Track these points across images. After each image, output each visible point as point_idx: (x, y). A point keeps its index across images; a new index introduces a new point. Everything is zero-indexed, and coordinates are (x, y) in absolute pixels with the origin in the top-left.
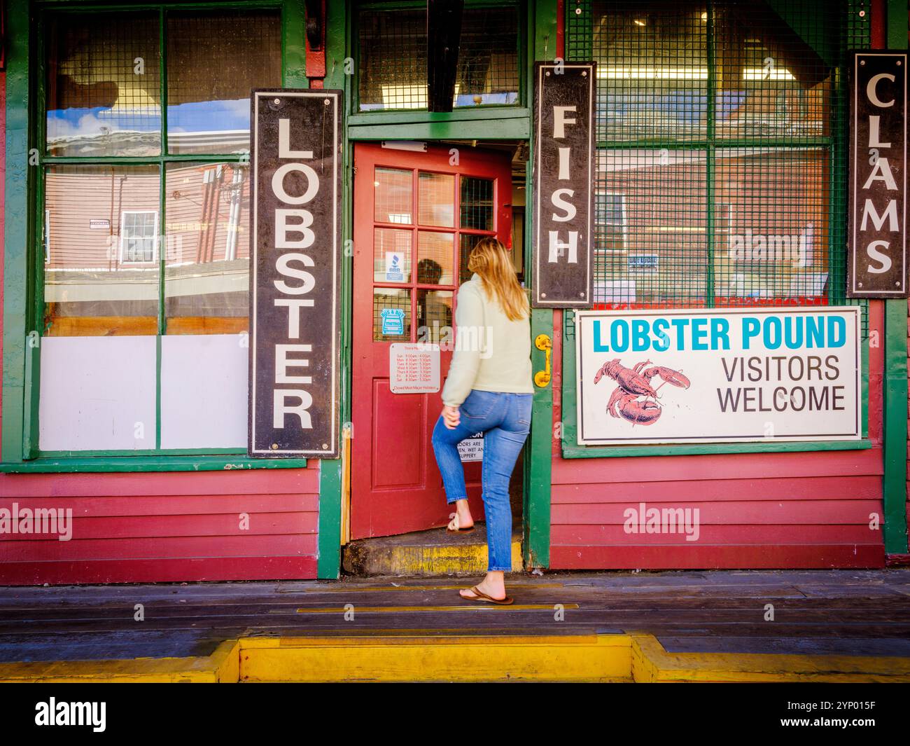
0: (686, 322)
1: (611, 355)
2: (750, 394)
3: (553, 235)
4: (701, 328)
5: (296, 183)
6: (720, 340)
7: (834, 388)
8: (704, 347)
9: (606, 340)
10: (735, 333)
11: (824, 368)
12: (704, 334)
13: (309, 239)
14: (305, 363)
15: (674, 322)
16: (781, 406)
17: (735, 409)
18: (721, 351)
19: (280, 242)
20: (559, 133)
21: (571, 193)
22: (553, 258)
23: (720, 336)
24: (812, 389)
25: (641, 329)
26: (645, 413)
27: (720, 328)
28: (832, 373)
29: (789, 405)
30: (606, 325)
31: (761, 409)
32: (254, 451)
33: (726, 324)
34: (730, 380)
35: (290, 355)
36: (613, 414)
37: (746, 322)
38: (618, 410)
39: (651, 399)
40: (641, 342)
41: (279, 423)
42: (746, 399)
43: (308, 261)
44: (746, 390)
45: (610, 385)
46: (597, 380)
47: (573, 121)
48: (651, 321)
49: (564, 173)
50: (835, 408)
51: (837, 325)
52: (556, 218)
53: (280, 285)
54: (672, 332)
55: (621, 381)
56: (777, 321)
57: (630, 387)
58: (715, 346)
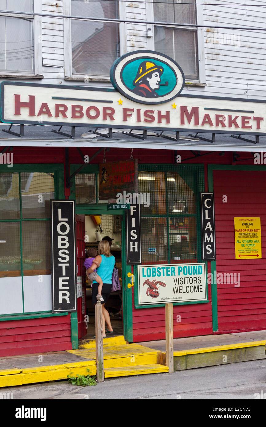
0: (165, 268)
1: (147, 278)
2: (181, 288)
3: (131, 243)
4: (169, 270)
5: (63, 228)
6: (173, 273)
7: (200, 286)
8: (169, 275)
9: (145, 274)
10: (177, 271)
11: (197, 280)
12: (169, 271)
13: (67, 245)
14: (67, 283)
15: (162, 268)
16: (188, 292)
17: (177, 293)
18: (173, 276)
19: (60, 246)
20: (132, 214)
21: (135, 231)
22: (131, 250)
23: (173, 272)
24: (195, 286)
25: (154, 270)
26: (155, 295)
27: (173, 269)
28: (199, 282)
29: (190, 291)
30: (145, 269)
31: (183, 292)
32: (54, 311)
34: (176, 284)
35: (63, 281)
36: (148, 295)
37: (179, 268)
38: (149, 294)
39: (157, 290)
40: (154, 274)
41: (61, 302)
42: (180, 290)
43: (67, 252)
44: (179, 287)
45: (147, 286)
46: (144, 285)
47: (135, 210)
48: (156, 268)
49: (134, 226)
50: (200, 291)
51: (200, 268)
52: (132, 238)
53: (60, 259)
54: (161, 271)
55: (149, 286)
56: (186, 267)
57: (152, 287)
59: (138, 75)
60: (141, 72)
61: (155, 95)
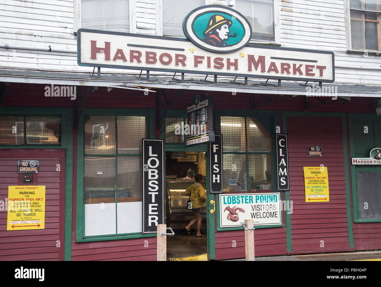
0: (244, 197)
1: (227, 205)
3: (214, 176)
4: (247, 198)
5: (153, 163)
6: (251, 201)
7: (275, 212)
8: (248, 203)
9: (226, 201)
10: (254, 199)
11: (273, 207)
12: (247, 199)
13: (157, 177)
14: (156, 209)
15: (241, 197)
16: (264, 217)
17: (255, 218)
19: (150, 178)
20: (215, 151)
21: (218, 165)
22: (214, 181)
23: (251, 200)
24: (271, 212)
25: (234, 198)
26: (235, 219)
28: (275, 209)
29: (266, 216)
30: (226, 197)
31: (260, 218)
32: (144, 232)
33: (252, 197)
34: (253, 211)
35: (153, 207)
36: (228, 219)
37: (256, 197)
38: (229, 218)
39: (236, 216)
40: (234, 202)
41: (150, 225)
42: (257, 215)
43: (157, 183)
44: (257, 213)
45: (227, 212)
46: (225, 211)
47: (218, 148)
48: (236, 196)
49: (216, 161)
50: (276, 217)
51: (275, 197)
52: (214, 171)
53: (150, 189)
54: (241, 199)
55: (230, 211)
56: (263, 196)
57: (232, 213)
58: (250, 203)
59: (209, 27)
60: (211, 24)
61: (224, 45)
